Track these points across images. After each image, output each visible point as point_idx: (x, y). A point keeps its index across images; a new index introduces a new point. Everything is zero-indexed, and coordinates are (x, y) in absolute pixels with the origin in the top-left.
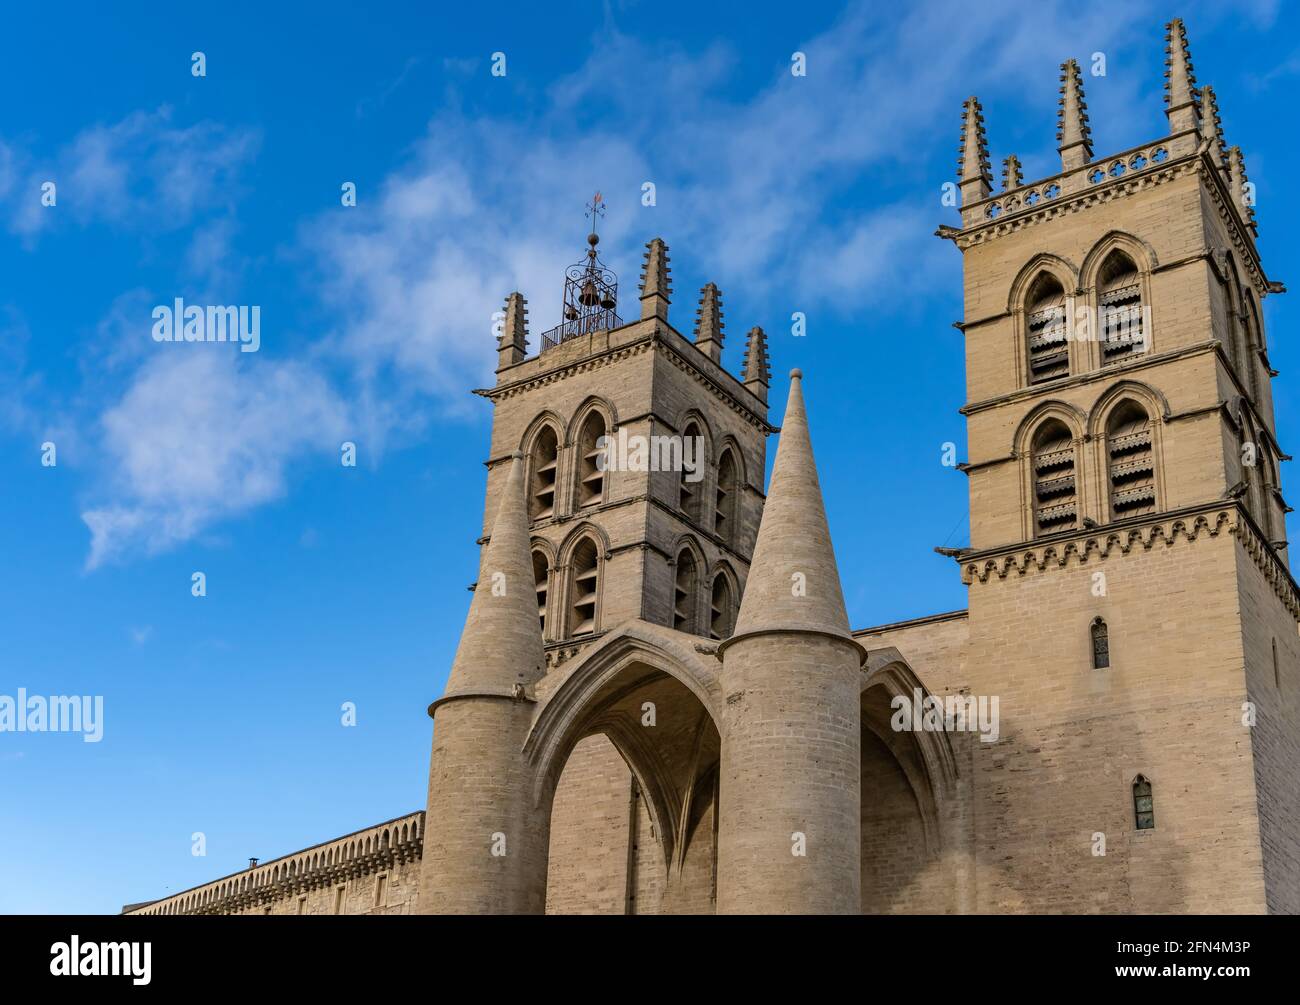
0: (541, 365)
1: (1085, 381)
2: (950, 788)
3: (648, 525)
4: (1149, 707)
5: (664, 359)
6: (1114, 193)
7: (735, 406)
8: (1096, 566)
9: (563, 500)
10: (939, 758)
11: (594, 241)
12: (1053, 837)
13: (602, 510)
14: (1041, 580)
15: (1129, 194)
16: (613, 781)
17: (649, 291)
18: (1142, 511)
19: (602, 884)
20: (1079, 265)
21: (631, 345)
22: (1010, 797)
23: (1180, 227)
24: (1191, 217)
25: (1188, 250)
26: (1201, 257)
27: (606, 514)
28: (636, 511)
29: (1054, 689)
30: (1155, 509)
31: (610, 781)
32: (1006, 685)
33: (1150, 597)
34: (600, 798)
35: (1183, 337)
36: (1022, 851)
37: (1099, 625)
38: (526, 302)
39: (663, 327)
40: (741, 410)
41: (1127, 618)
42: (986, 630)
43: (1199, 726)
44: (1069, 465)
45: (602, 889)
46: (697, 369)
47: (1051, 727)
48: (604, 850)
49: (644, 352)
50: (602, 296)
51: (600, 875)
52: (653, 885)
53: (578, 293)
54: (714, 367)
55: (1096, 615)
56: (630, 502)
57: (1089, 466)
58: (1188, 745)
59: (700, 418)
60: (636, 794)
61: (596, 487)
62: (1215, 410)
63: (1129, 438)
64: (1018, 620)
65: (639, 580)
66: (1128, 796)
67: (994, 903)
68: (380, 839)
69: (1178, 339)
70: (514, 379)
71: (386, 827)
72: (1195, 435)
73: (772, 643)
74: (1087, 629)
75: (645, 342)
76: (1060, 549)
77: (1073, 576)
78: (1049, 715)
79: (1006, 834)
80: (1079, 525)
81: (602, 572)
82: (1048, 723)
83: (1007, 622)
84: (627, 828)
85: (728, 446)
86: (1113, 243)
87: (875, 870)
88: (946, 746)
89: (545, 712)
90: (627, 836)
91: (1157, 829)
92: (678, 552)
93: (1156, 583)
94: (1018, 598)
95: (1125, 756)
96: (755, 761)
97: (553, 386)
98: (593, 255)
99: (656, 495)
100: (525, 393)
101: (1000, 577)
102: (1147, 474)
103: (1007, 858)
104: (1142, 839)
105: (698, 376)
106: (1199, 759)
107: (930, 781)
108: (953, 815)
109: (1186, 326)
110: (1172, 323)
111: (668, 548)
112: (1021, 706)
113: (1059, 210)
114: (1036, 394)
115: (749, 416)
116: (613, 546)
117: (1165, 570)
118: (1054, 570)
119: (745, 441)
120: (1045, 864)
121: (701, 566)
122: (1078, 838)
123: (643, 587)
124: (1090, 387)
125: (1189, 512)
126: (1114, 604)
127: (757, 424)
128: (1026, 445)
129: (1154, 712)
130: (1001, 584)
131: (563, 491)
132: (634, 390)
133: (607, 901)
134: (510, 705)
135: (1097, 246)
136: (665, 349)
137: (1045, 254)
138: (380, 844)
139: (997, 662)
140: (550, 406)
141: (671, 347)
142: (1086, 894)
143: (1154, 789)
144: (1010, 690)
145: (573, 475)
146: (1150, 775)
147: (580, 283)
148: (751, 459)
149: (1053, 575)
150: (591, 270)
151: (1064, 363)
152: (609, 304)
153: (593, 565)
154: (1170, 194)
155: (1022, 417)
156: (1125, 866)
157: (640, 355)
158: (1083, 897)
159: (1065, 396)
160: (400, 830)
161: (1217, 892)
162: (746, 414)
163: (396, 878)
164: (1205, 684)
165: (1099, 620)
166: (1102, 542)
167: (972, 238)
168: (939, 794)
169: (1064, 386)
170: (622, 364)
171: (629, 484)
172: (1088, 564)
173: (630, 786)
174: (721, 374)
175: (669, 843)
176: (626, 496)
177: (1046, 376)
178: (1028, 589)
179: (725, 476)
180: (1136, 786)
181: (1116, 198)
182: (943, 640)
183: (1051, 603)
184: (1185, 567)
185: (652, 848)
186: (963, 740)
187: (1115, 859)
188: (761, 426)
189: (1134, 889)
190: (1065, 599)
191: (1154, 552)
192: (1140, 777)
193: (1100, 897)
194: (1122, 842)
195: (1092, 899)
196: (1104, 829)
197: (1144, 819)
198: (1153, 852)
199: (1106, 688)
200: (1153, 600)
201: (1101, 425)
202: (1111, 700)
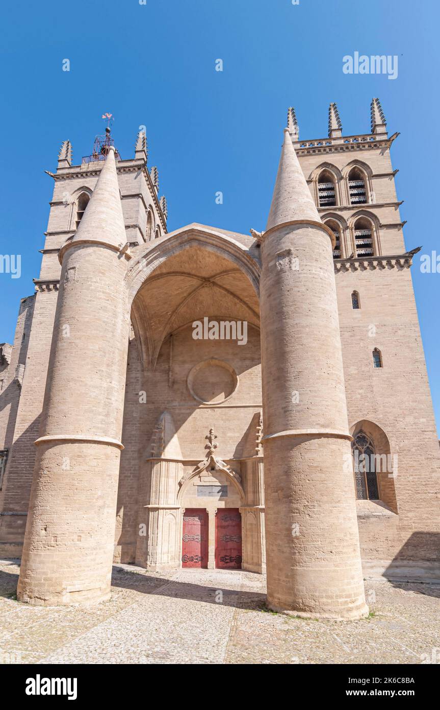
1: (346, 209)
3: (138, 237)
5: (144, 178)
8: (353, 272)
17: (139, 150)
18: (372, 257)
25: (386, 171)
28: (132, 230)
30: (378, 256)
33: (376, 286)
35: (385, 199)
41: (367, 292)
43: (400, 333)
49: (136, 171)
55: (353, 290)
63: (363, 232)
66: (371, 355)
72: (392, 233)
74: (350, 294)
77: (343, 275)
86: (355, 164)
87: (252, 378)
91: (384, 368)
93: (379, 281)
97: (88, 178)
100: (73, 179)
102: (371, 245)
104: (378, 371)
106: (401, 344)
110: (380, 194)
113: (333, 149)
117: (381, 277)
122: (349, 370)
125: (392, 258)
126: (361, 286)
132: (131, 185)
135: (348, 164)
136: (145, 174)
137: (327, 164)
140: (88, 186)
141: (148, 175)
143: (382, 354)
146: (380, 348)
151: (333, 204)
156: (371, 381)
157: (135, 173)
158: (353, 391)
159: (338, 213)
164: (401, 318)
166: (357, 264)
169: (337, 209)
170: (125, 175)
172: (350, 271)
180: (374, 351)
184: (391, 276)
187: (367, 378)
189: (375, 389)
190: (340, 283)
191: (377, 270)
192: (376, 349)
193: (361, 391)
194: (369, 372)
195: (356, 392)
196: (361, 367)
197: (379, 364)
198: (383, 376)
199: (358, 316)
200: (378, 287)
201: (352, 225)
202: (362, 320)
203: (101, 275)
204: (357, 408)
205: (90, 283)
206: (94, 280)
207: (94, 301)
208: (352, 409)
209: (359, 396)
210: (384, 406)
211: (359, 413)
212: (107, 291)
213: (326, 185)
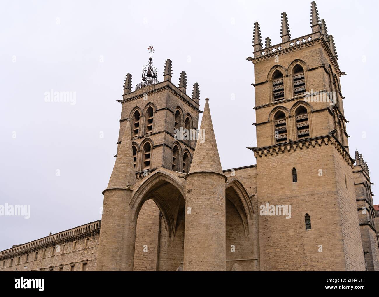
0: (135, 94)
1: (289, 101)
2: (252, 216)
3: (165, 139)
4: (309, 194)
5: (170, 93)
6: (297, 49)
7: (190, 105)
8: (293, 153)
9: (141, 132)
10: (248, 207)
11: (151, 59)
12: (282, 231)
13: (152, 135)
14: (277, 157)
15: (301, 49)
16: (155, 212)
17: (166, 74)
18: (306, 138)
19: (151, 242)
20: (287, 68)
21: (161, 88)
22: (269, 219)
23: (315, 58)
24: (318, 56)
25: (318, 64)
26: (321, 67)
27: (153, 136)
28: (162, 135)
29: (281, 188)
30: (310, 137)
31: (153, 213)
32: (267, 187)
33: (309, 162)
34: (151, 217)
35: (316, 89)
36: (272, 235)
37: (294, 170)
38: (132, 76)
39: (170, 84)
40: (191, 106)
41: (302, 168)
42: (261, 171)
43: (323, 199)
44: (285, 124)
45: (151, 244)
46: (179, 95)
47: (281, 199)
48: (151, 233)
49: (164, 90)
50: (153, 75)
51: (150, 240)
52: (165, 243)
53: (146, 74)
54: (184, 94)
55: (293, 167)
56: (160, 133)
57: (291, 125)
58: (320, 205)
59: (180, 109)
60: (161, 216)
61: (150, 128)
62: (326, 109)
63: (302, 117)
64: (271, 168)
65: (162, 155)
66: (303, 220)
67: (264, 250)
68: (87, 228)
69: (315, 89)
70: (128, 97)
71: (89, 225)
72: (321, 116)
73: (200, 175)
74: (291, 171)
75: (165, 88)
76: (283, 148)
77: (286, 156)
78: (280, 196)
79: (268, 230)
80: (288, 141)
81: (152, 152)
82: (280, 198)
83: (267, 169)
84: (158, 227)
85: (188, 116)
86: (296, 62)
87: (230, 240)
88: (250, 204)
89: (136, 193)
90: (158, 229)
91: (312, 229)
92: (174, 146)
93: (310, 158)
94: (271, 161)
95: (302, 208)
96: (195, 209)
97: (139, 100)
98: (150, 63)
99: (167, 130)
100: (131, 102)
101: (265, 156)
102: (307, 127)
103: (268, 237)
104: (308, 232)
105: (179, 97)
106: (324, 209)
107: (246, 214)
108: (253, 224)
109: (317, 85)
110: (313, 85)
111: (170, 145)
112: (272, 193)
113: (281, 53)
114: (275, 104)
115: (194, 108)
116: (155, 145)
117: (313, 154)
118: (281, 154)
119: (193, 115)
120: (279, 239)
121: (180, 150)
122: (289, 232)
123: (164, 157)
124: (290, 102)
125: (319, 138)
126: (298, 164)
127: (196, 110)
128: (272, 118)
129: (310, 195)
130: (266, 158)
131: (141, 129)
132: (161, 101)
133: (152, 248)
134: (126, 191)
135: (292, 63)
136: (170, 90)
137: (277, 65)
138: (87, 229)
139: (265, 180)
140: (138, 105)
141: (172, 89)
142: (292, 248)
143: (311, 218)
144: (269, 188)
145: (144, 125)
146: (310, 213)
147: (147, 71)
148: (194, 120)
149: (280, 155)
150: (150, 68)
151: (283, 96)
152: (155, 77)
153: (149, 150)
154: (312, 49)
155: (271, 110)
156: (303, 240)
157: (163, 92)
158: (291, 249)
159: (284, 105)
160: (93, 225)
161: (330, 248)
162: (193, 107)
163: (91, 239)
164: (325, 187)
165: (294, 168)
166: (295, 146)
167: (257, 60)
168: (249, 218)
169: (283, 102)
170: (158, 94)
171: (160, 128)
172: (291, 152)
173: (159, 214)
174: (186, 96)
175: (170, 231)
176: (159, 131)
177: (278, 99)
178: (273, 159)
179: (187, 125)
180: (305, 217)
181: (297, 50)
182: (249, 173)
183: (280, 163)
184: (319, 153)
185: (165, 233)
186: (255, 202)
187: (300, 238)
188: (197, 111)
189: (305, 247)
190: (284, 162)
191: (310, 149)
192: (307, 214)
193: (296, 249)
194: (302, 233)
195: (293, 250)
196: (297, 229)
197: (308, 226)
198: (311, 236)
199: (296, 188)
200: (310, 163)
201: (294, 113)
202: (298, 191)
204: (293, 263)
208: (290, 263)
209: (294, 253)
210: (311, 261)
211: (295, 267)
213: (279, 81)
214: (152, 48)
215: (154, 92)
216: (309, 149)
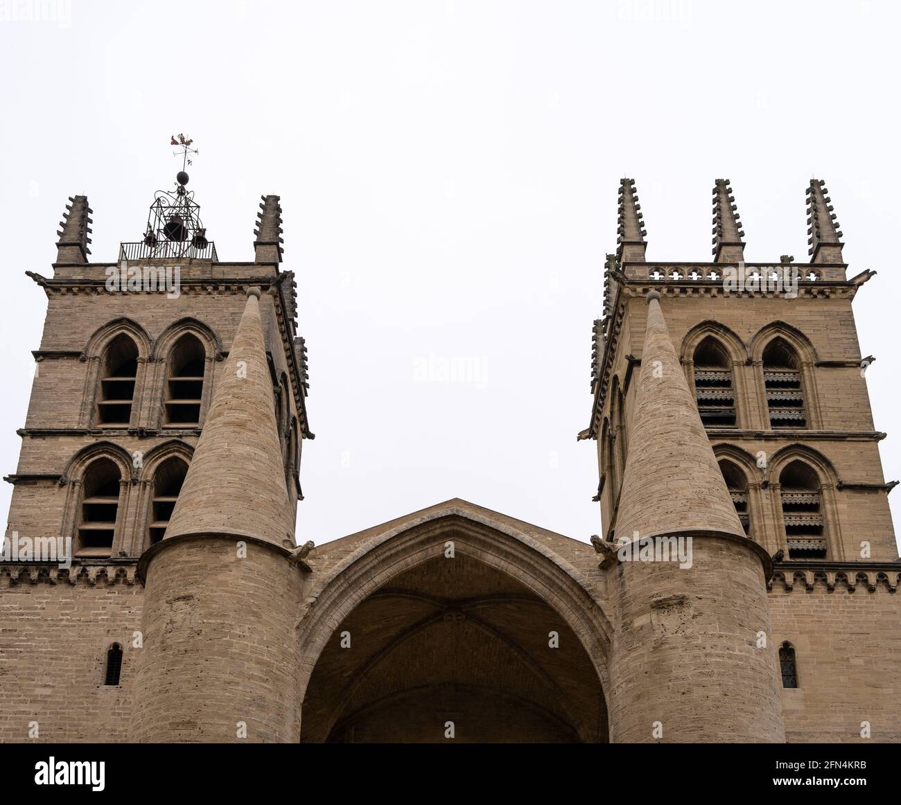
1: (758, 436)
8: (782, 596)
9: (145, 413)
11: (183, 178)
33: (835, 633)
37: (787, 651)
41: (815, 647)
53: (164, 221)
57: (769, 510)
63: (795, 496)
69: (845, 423)
72: (866, 505)
74: (774, 651)
86: (777, 332)
93: (841, 622)
98: (182, 190)
102: (816, 529)
109: (851, 415)
110: (837, 409)
117: (848, 612)
126: (801, 633)
131: (144, 407)
135: (764, 330)
136: (278, 301)
137: (713, 323)
140: (132, 316)
141: (282, 303)
145: (159, 391)
159: (742, 445)
165: (786, 644)
166: (789, 577)
169: (738, 436)
184: (868, 613)
191: (838, 594)
199: (800, 706)
200: (840, 637)
201: (775, 479)
202: (805, 718)
203: (252, 618)
205: (228, 638)
206: (238, 631)
207: (237, 684)
212: (265, 658)
213: (713, 373)
214: (188, 143)
215: (210, 288)
216: (834, 594)
